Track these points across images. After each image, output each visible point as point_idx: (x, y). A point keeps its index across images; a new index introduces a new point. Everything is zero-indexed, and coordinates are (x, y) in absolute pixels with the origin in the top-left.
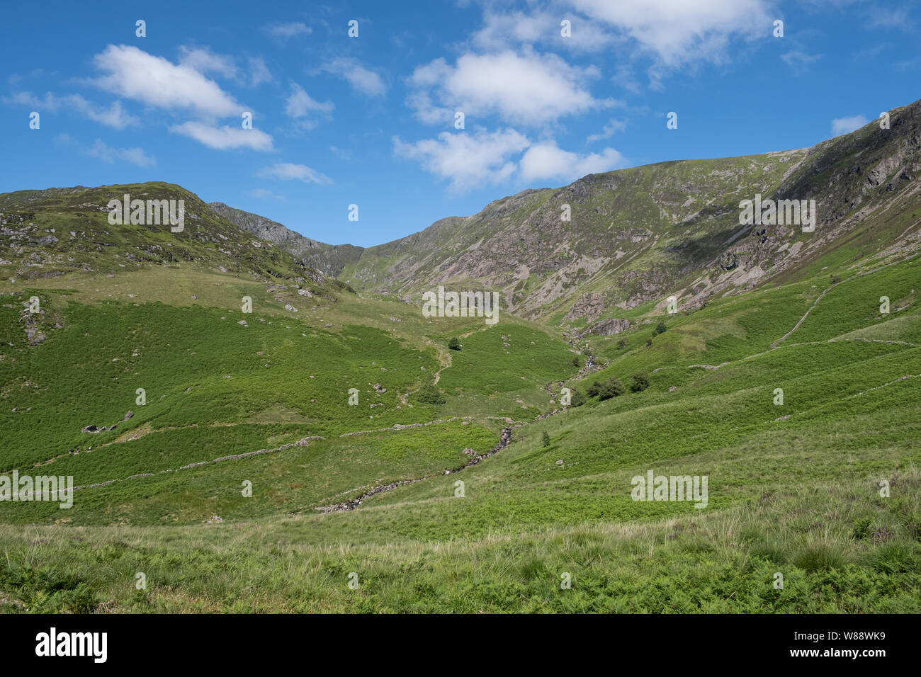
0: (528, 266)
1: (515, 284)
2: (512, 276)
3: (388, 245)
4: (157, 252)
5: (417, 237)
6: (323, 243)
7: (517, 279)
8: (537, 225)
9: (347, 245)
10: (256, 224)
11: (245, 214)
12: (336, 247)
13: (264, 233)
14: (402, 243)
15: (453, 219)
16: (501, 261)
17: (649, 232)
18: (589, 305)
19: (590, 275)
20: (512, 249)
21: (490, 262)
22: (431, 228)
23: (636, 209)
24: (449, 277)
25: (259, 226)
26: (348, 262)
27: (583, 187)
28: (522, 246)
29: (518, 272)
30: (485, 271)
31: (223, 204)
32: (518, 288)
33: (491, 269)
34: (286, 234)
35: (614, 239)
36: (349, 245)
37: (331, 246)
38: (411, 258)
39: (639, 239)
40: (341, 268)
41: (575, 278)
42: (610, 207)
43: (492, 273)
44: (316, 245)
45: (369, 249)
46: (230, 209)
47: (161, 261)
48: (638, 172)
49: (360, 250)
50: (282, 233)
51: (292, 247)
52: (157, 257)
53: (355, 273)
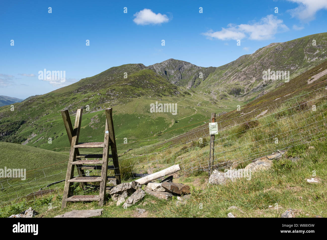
0: (256, 78)
1: (250, 84)
2: (250, 82)
3: (224, 66)
4: (137, 95)
5: (234, 62)
6: (203, 67)
7: (251, 83)
8: (262, 63)
9: (210, 67)
10: (182, 64)
11: (179, 61)
12: (207, 68)
13: (185, 66)
14: (229, 65)
15: (245, 56)
16: (248, 76)
17: (297, 66)
18: (263, 95)
19: (273, 82)
20: (252, 72)
21: (245, 76)
22: (238, 59)
23: (296, 56)
24: (233, 81)
25: (183, 64)
26: (211, 73)
27: (281, 48)
28: (256, 71)
29: (252, 80)
30: (243, 79)
31: (173, 59)
32: (250, 86)
33: (245, 79)
34: (191, 66)
35: (285, 68)
36: (211, 67)
37: (206, 68)
38: (230, 70)
39: (293, 68)
40: (208, 75)
41: (268, 83)
42: (289, 55)
43: (245, 80)
44: (201, 68)
45: (218, 68)
46: (175, 60)
47: (137, 97)
48: (303, 40)
49: (215, 68)
50: (190, 65)
51: (193, 70)
52: (136, 96)
53: (213, 76)
